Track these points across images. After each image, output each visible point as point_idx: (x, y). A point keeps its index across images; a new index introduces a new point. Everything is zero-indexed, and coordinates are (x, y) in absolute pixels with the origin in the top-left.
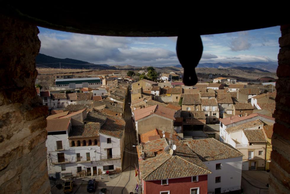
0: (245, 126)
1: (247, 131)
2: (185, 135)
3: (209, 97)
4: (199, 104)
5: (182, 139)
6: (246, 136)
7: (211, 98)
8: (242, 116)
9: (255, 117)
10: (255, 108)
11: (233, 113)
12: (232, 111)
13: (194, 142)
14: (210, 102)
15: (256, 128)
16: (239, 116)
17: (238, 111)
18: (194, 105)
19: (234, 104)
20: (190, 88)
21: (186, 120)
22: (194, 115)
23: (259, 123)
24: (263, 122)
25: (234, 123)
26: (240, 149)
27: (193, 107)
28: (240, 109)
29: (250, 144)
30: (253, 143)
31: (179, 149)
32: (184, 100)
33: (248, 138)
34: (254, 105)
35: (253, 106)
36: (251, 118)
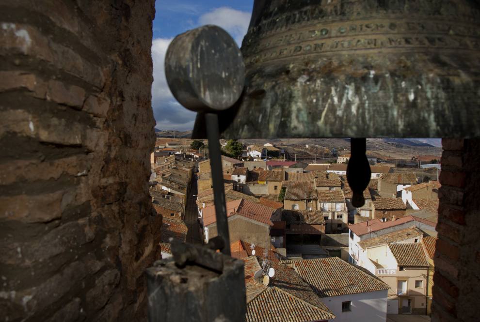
0: (392, 237)
1: (394, 245)
2: (290, 252)
3: (331, 187)
4: (314, 200)
5: (283, 259)
6: (393, 255)
7: (334, 189)
8: (387, 220)
9: (408, 222)
10: (409, 207)
11: (371, 214)
12: (369, 211)
13: (306, 263)
14: (332, 196)
15: (411, 241)
16: (382, 221)
17: (379, 212)
18: (305, 201)
19: (373, 199)
20: (297, 172)
21: (291, 226)
22: (306, 217)
23: (416, 232)
24: (421, 231)
25: (373, 232)
26: (383, 277)
27: (304, 203)
28: (383, 208)
29: (401, 268)
30: (405, 267)
31: (279, 276)
32: (288, 192)
33: (397, 259)
34: (407, 203)
35: (405, 203)
36: (402, 224)
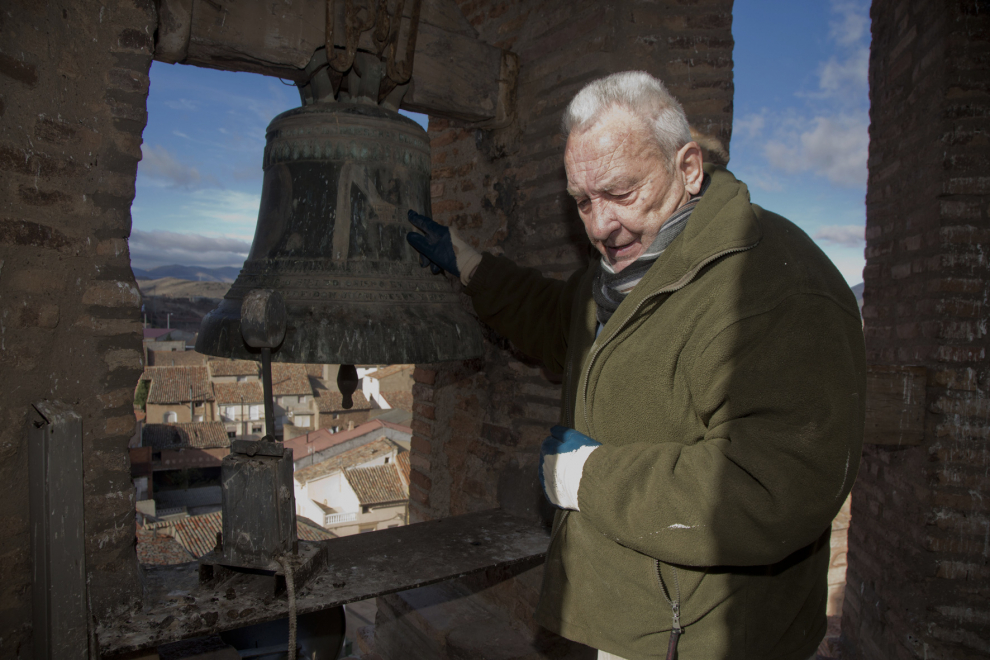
0: (349, 458)
1: (353, 472)
2: (161, 506)
3: (240, 377)
4: (208, 401)
5: (150, 520)
6: (351, 488)
7: (246, 380)
8: (342, 429)
9: (374, 430)
10: (374, 405)
11: (312, 422)
12: (308, 418)
13: (196, 523)
14: (242, 393)
15: (379, 462)
16: (332, 431)
17: (326, 417)
18: (190, 405)
19: (316, 394)
20: (174, 350)
21: (163, 455)
22: (192, 436)
23: (387, 446)
24: (395, 443)
25: (317, 452)
26: (336, 528)
27: (187, 409)
28: (333, 410)
29: (365, 509)
30: (371, 505)
31: (144, 554)
32: (155, 388)
33: (358, 494)
34: (371, 398)
35: (368, 399)
36: (365, 435)
